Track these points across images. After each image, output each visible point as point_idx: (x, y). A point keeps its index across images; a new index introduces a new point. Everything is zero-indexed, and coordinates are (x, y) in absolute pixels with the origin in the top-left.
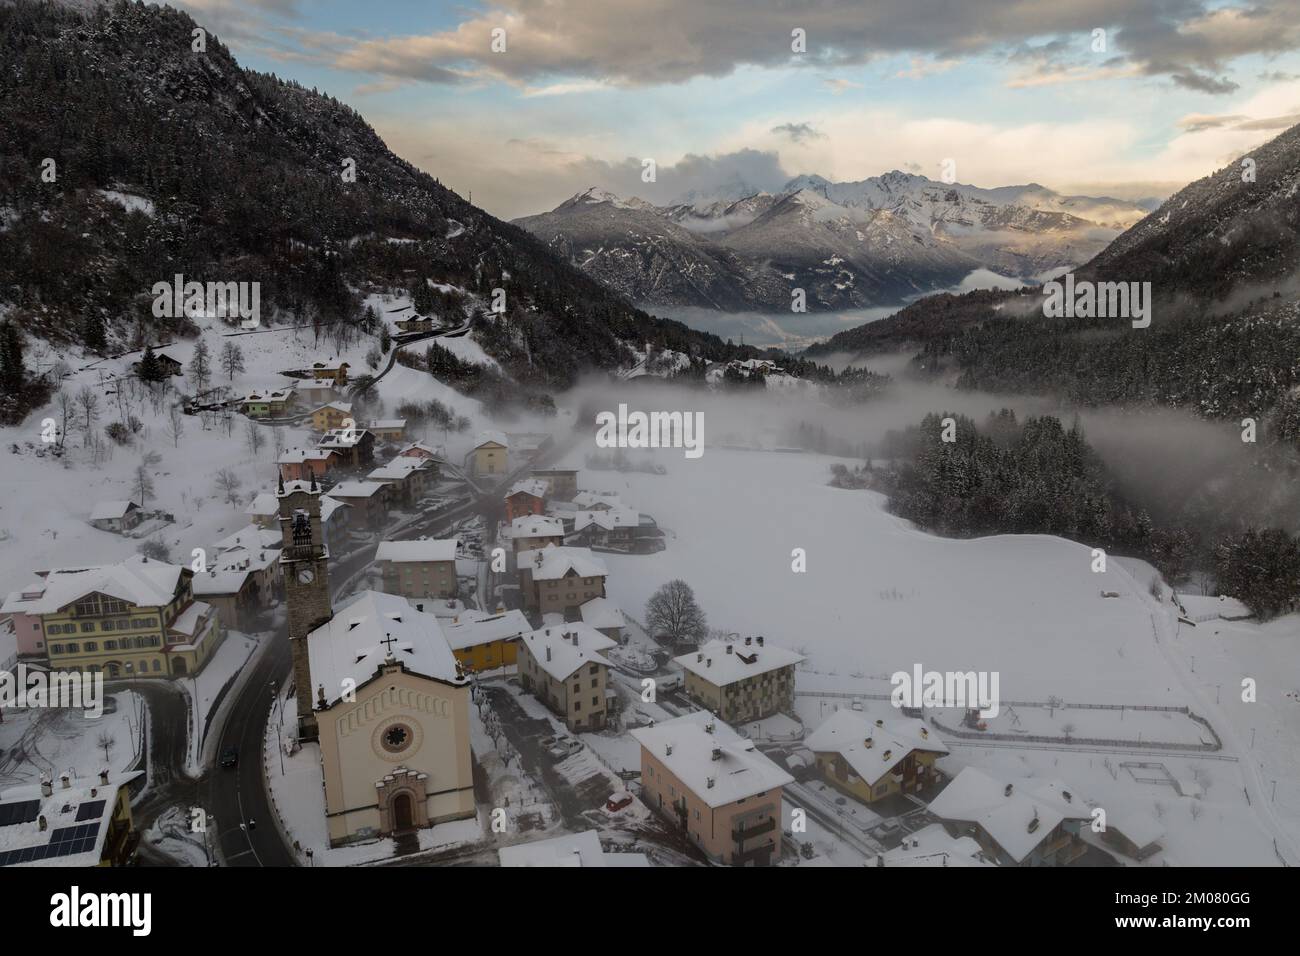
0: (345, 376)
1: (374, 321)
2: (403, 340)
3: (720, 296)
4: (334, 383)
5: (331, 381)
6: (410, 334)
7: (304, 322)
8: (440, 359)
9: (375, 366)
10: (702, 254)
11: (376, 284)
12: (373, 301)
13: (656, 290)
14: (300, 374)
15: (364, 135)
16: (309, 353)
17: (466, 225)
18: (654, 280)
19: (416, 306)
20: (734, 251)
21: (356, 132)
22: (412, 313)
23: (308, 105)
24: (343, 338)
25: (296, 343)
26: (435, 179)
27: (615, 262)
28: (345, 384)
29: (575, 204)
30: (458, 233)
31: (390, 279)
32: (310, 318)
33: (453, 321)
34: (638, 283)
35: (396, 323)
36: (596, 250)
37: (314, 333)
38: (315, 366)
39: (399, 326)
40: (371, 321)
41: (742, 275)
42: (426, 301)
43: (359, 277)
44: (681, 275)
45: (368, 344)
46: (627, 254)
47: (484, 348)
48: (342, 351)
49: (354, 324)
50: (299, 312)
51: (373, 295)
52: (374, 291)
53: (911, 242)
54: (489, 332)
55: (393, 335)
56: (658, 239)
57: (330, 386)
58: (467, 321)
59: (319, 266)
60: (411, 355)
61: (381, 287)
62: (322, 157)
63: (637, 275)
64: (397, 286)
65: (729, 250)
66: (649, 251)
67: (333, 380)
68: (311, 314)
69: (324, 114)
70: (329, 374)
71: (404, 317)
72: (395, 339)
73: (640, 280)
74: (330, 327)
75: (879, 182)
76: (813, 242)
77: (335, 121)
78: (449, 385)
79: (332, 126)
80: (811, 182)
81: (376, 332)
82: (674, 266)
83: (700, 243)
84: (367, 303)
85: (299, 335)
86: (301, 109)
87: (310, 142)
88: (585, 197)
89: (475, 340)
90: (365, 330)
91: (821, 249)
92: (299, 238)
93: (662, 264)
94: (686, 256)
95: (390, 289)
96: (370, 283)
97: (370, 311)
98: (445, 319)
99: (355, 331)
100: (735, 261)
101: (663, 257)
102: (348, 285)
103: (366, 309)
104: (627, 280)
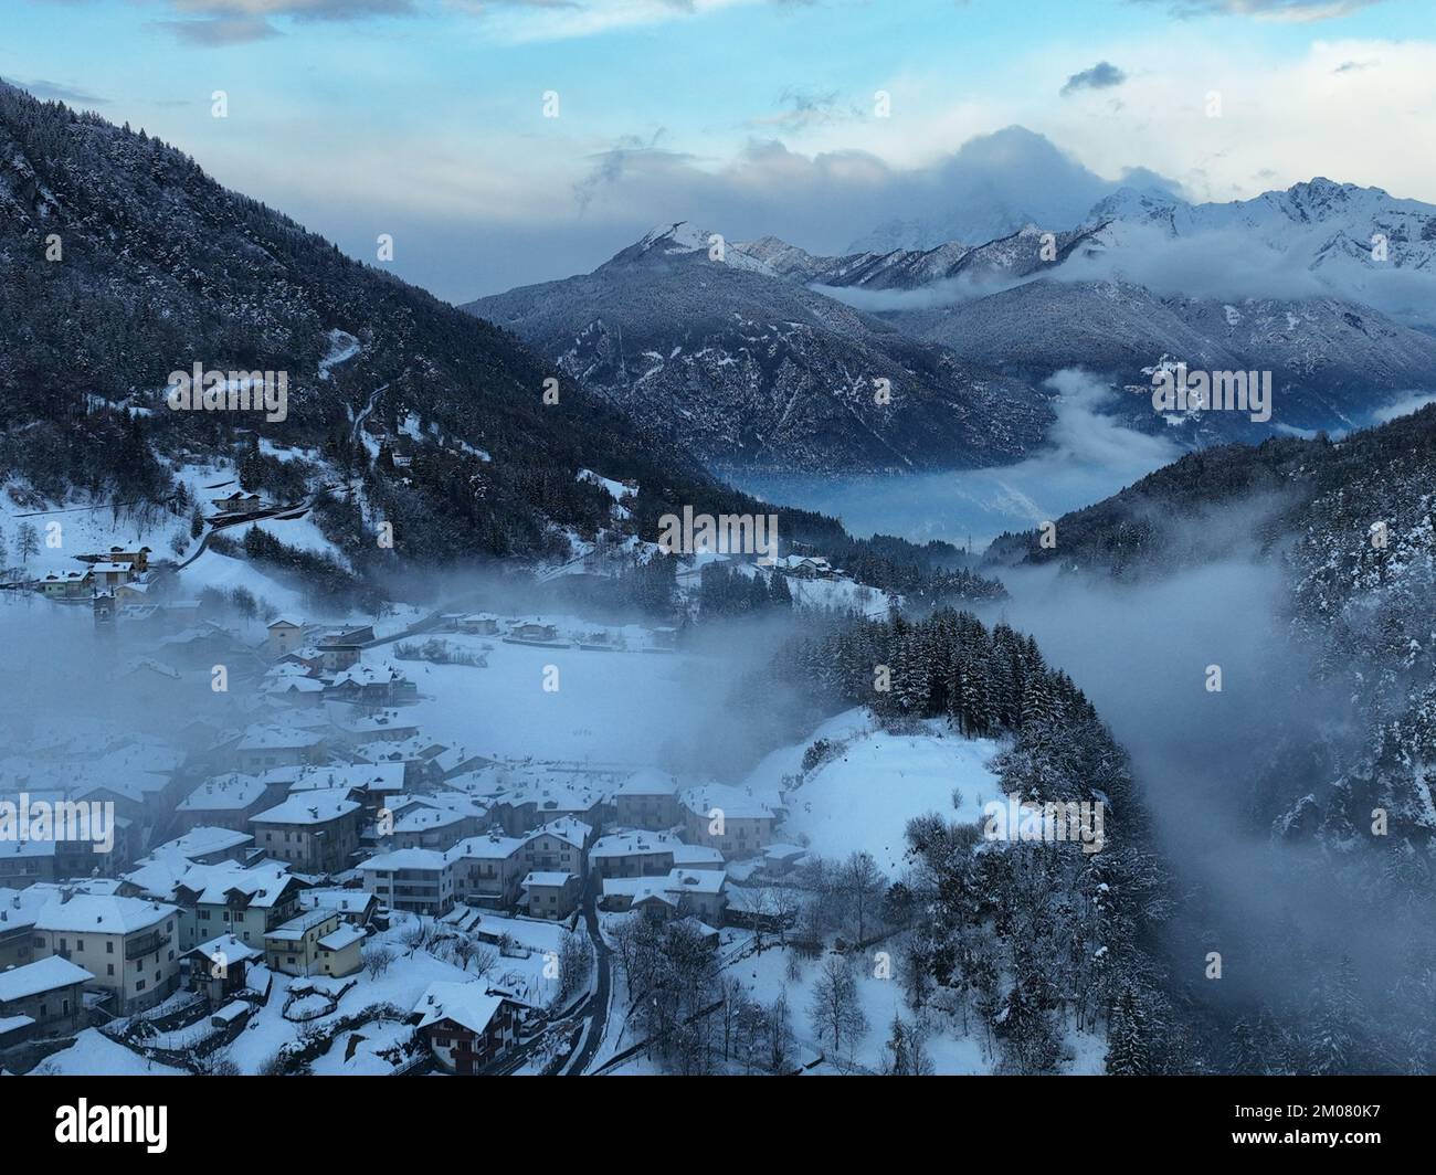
0: (145, 561)
1: (184, 499)
2: (219, 523)
3: (914, 443)
4: (132, 567)
5: (129, 565)
6: (230, 515)
7: (101, 501)
8: (259, 545)
9: (181, 552)
10: (881, 357)
11: (193, 453)
12: (188, 476)
13: (785, 429)
14: (94, 559)
15: (204, 198)
16: (105, 535)
17: (363, 342)
18: (781, 410)
19: (242, 481)
20: (949, 350)
21: (190, 192)
22: (235, 489)
23: (115, 153)
24: (146, 519)
25: (93, 525)
26: (333, 245)
27: (703, 374)
28: (145, 571)
29: (641, 255)
30: (346, 355)
31: (212, 446)
32: (110, 496)
33: (288, 499)
34: (750, 416)
35: (214, 502)
36: (666, 352)
37: (112, 514)
38: (113, 550)
39: (218, 506)
40: (182, 499)
41: (962, 400)
42: (255, 472)
43: (172, 444)
44: (836, 401)
45: (177, 526)
46: (728, 360)
47: (325, 534)
48: (144, 534)
49: (162, 503)
50: (96, 489)
51: (188, 467)
52: (189, 461)
53: (1341, 326)
54: (332, 514)
55: (209, 517)
56: (789, 329)
57: (127, 570)
58: (308, 499)
59: (122, 433)
60: (228, 540)
61: (199, 456)
62: (133, 254)
63: (747, 400)
64: (222, 453)
65: (939, 348)
66: (772, 352)
67: (130, 564)
68: (110, 491)
69: (140, 167)
70: (128, 557)
71: (224, 494)
72: (210, 521)
73: (753, 410)
74: (132, 506)
75: (1285, 202)
76: (1124, 330)
77: (157, 178)
78: (267, 575)
79: (153, 186)
80: (1144, 203)
81: (187, 513)
82: (820, 384)
83: (880, 337)
84: (178, 477)
85: (96, 516)
86: (104, 161)
87: (116, 229)
88: (665, 242)
89: (314, 523)
90: (174, 511)
91: (1140, 344)
92: (98, 391)
93: (797, 379)
94: (848, 361)
95: (210, 459)
96: (186, 451)
97: (181, 489)
98: (279, 496)
99: (161, 511)
100: (948, 369)
101: (800, 365)
102: (157, 455)
103: (176, 485)
104: (728, 411)
